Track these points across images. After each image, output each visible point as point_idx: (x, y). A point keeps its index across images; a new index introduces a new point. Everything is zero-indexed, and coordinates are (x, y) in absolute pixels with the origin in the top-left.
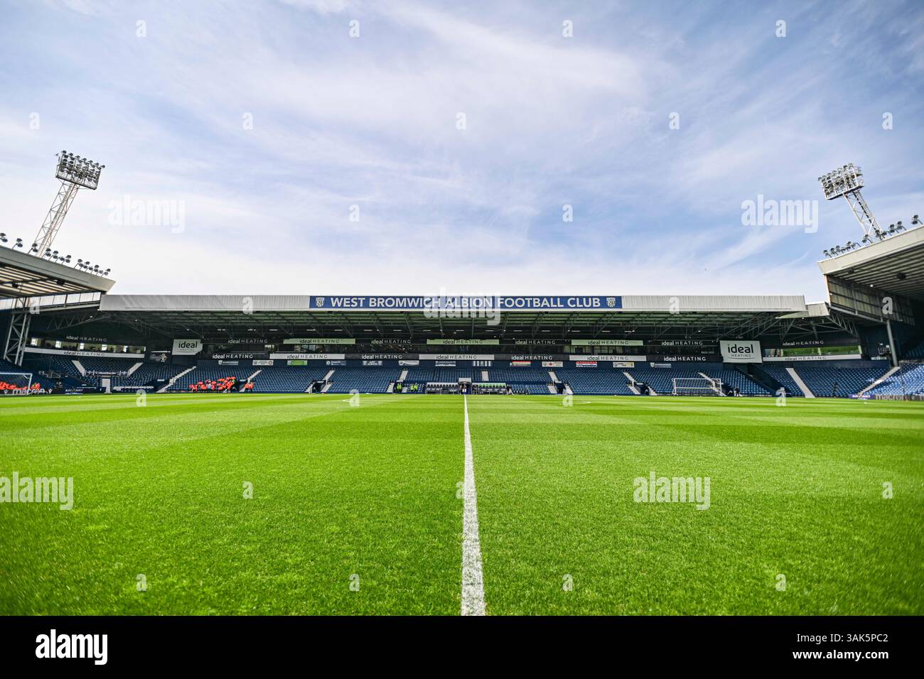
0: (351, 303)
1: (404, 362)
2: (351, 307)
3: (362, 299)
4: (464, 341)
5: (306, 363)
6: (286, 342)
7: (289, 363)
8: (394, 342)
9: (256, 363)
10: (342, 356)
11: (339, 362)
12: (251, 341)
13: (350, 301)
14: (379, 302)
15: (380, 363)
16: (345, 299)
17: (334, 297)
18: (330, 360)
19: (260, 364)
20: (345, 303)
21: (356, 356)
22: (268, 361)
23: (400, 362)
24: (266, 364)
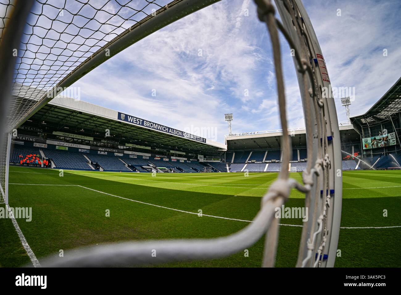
0: (137, 122)
1: (117, 154)
2: (136, 124)
3: (141, 120)
4: (140, 146)
5: (67, 149)
6: (54, 133)
7: (57, 147)
8: (112, 142)
9: (36, 145)
10: (88, 147)
11: (86, 150)
12: (32, 129)
13: (136, 120)
14: (148, 124)
15: (106, 153)
16: (134, 118)
17: (130, 116)
18: (81, 149)
19: (39, 146)
20: (134, 121)
21: (96, 148)
22: (44, 145)
23: (115, 153)
24: (42, 147)
